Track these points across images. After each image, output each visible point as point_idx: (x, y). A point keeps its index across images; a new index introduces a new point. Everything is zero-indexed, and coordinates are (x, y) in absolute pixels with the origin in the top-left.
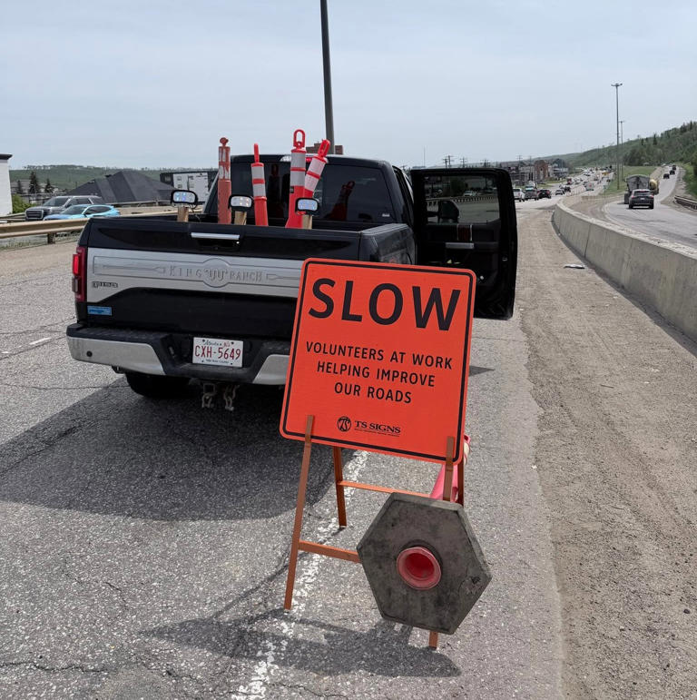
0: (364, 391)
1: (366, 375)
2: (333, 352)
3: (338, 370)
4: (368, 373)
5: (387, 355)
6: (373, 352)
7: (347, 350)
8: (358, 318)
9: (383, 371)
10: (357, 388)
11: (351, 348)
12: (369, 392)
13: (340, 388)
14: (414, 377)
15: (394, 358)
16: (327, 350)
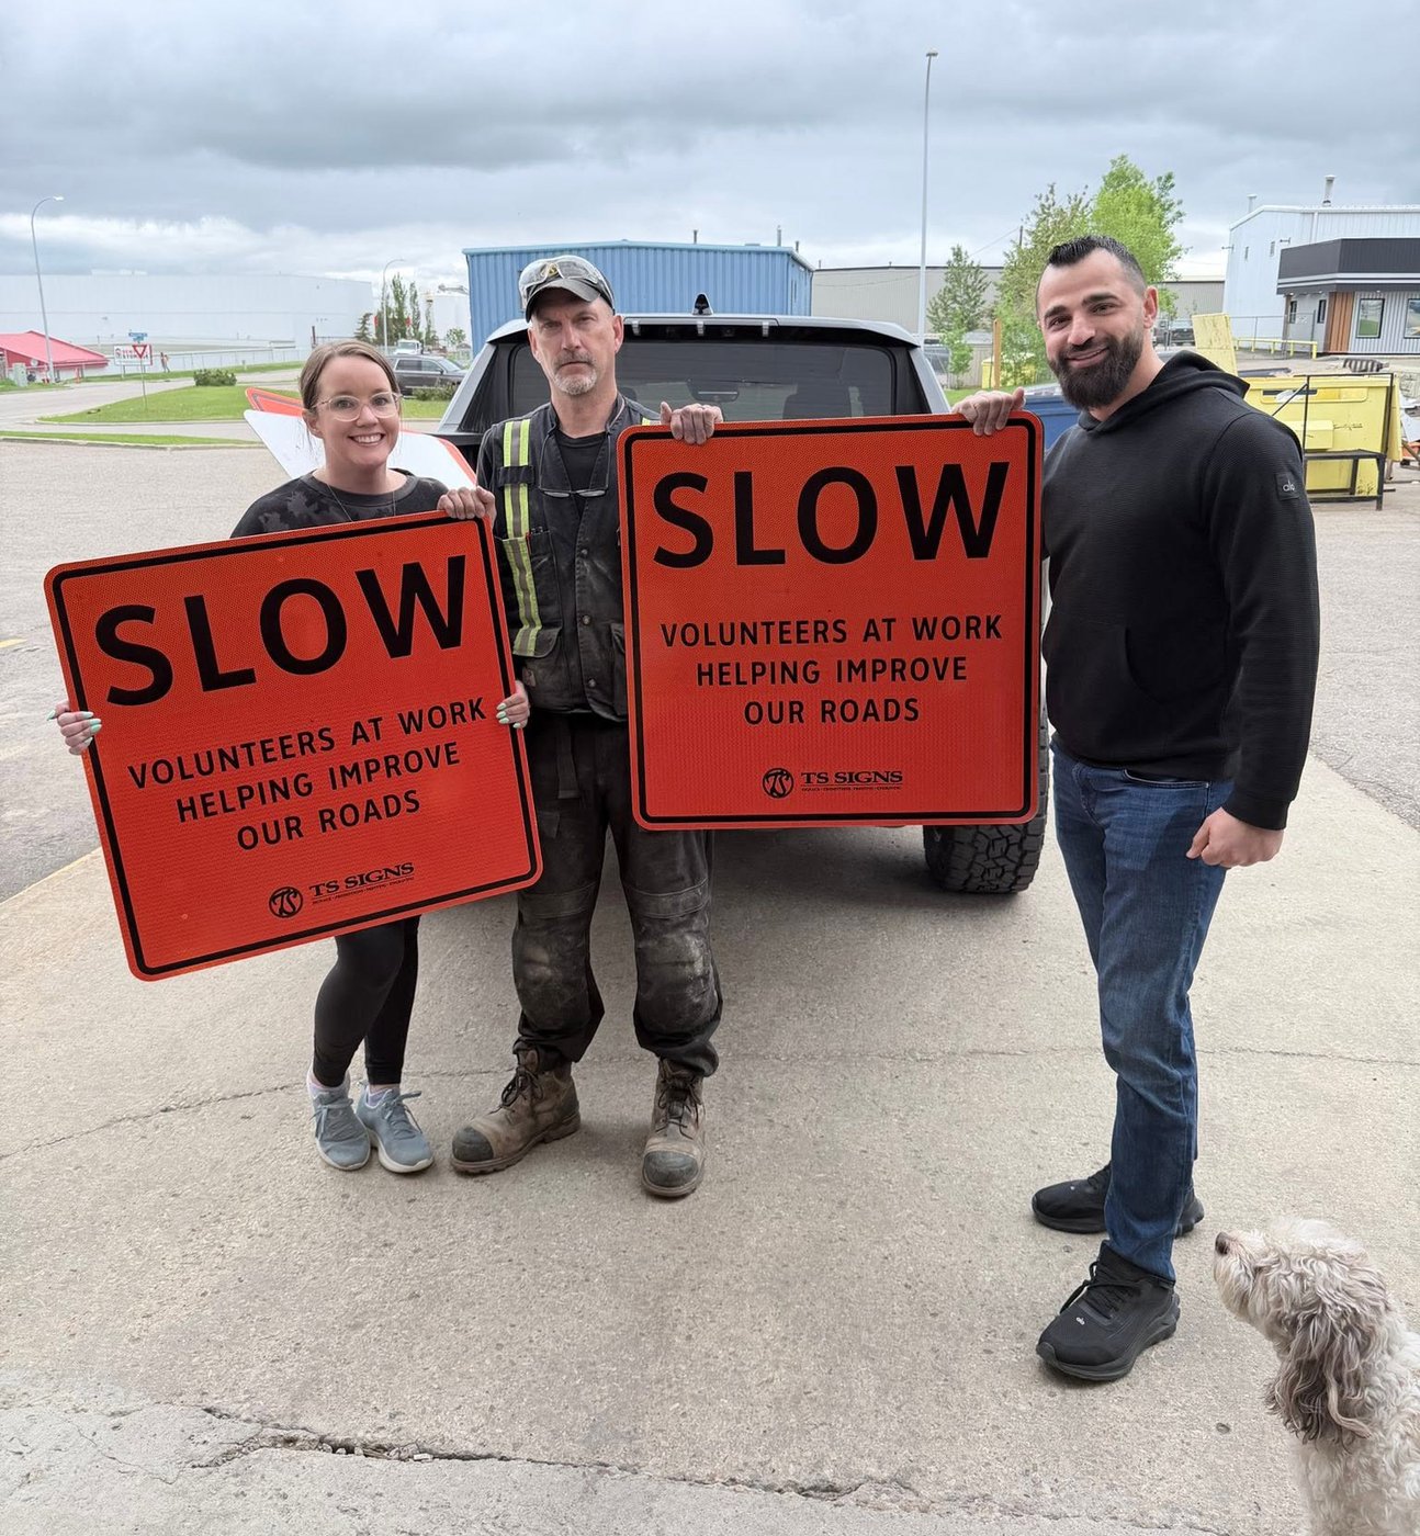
0: (812, 711)
1: (812, 677)
2: (728, 639)
3: (746, 675)
4: (817, 673)
5: (856, 630)
6: (821, 627)
7: (761, 630)
8: (776, 557)
9: (851, 665)
10: (796, 708)
11: (768, 625)
12: (824, 712)
13: (755, 714)
14: (920, 667)
15: (871, 632)
16: (714, 637)
